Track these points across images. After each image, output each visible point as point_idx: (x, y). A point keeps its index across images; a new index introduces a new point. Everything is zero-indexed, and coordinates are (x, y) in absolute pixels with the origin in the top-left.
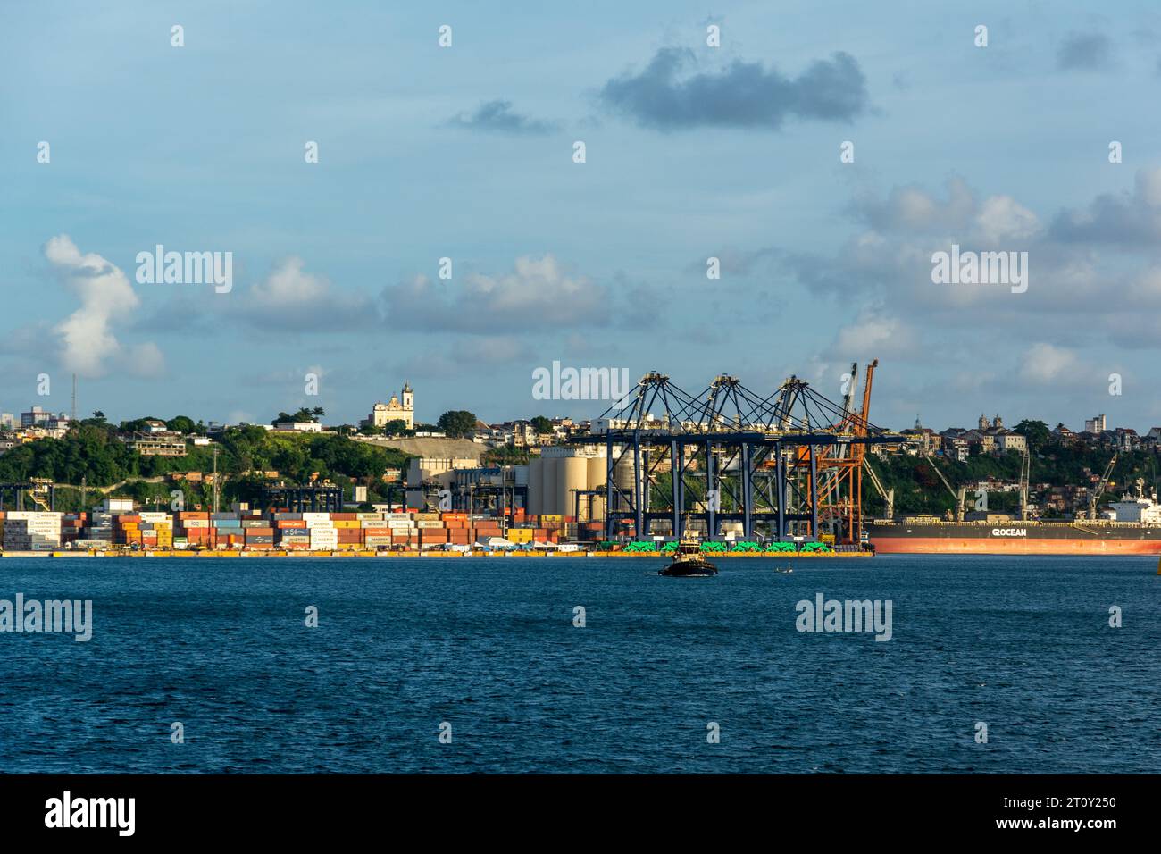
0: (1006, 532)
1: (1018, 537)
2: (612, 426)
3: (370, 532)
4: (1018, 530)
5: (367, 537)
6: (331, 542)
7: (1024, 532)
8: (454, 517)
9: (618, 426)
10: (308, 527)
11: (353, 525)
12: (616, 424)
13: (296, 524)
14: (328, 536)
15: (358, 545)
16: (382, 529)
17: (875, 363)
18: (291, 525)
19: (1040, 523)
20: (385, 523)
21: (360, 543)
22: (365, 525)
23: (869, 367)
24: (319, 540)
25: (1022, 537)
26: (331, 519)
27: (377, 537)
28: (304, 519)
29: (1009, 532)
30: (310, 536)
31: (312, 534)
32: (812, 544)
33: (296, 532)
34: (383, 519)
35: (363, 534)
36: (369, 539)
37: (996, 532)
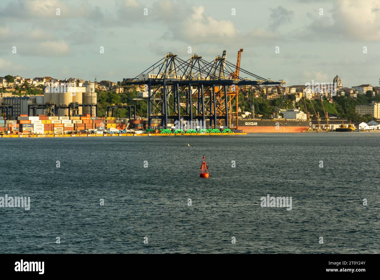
0: (250, 124)
1: (254, 126)
2: (150, 77)
3: (56, 125)
4: (254, 123)
5: (54, 128)
6: (42, 130)
7: (256, 124)
8: (85, 118)
9: (153, 77)
10: (32, 123)
11: (48, 122)
12: (151, 76)
13: (27, 122)
14: (40, 127)
15: (51, 131)
16: (60, 124)
17: (241, 50)
18: (25, 122)
19: (262, 120)
20: (60, 121)
21: (52, 130)
22: (53, 122)
23: (239, 52)
24: (37, 129)
25: (256, 126)
26: (40, 119)
27: (58, 128)
28: (29, 119)
29: (251, 124)
30: (33, 127)
31: (34, 127)
32: (226, 130)
33: (28, 125)
34: (59, 120)
35: (53, 126)
36: (55, 128)
37: (246, 124)
